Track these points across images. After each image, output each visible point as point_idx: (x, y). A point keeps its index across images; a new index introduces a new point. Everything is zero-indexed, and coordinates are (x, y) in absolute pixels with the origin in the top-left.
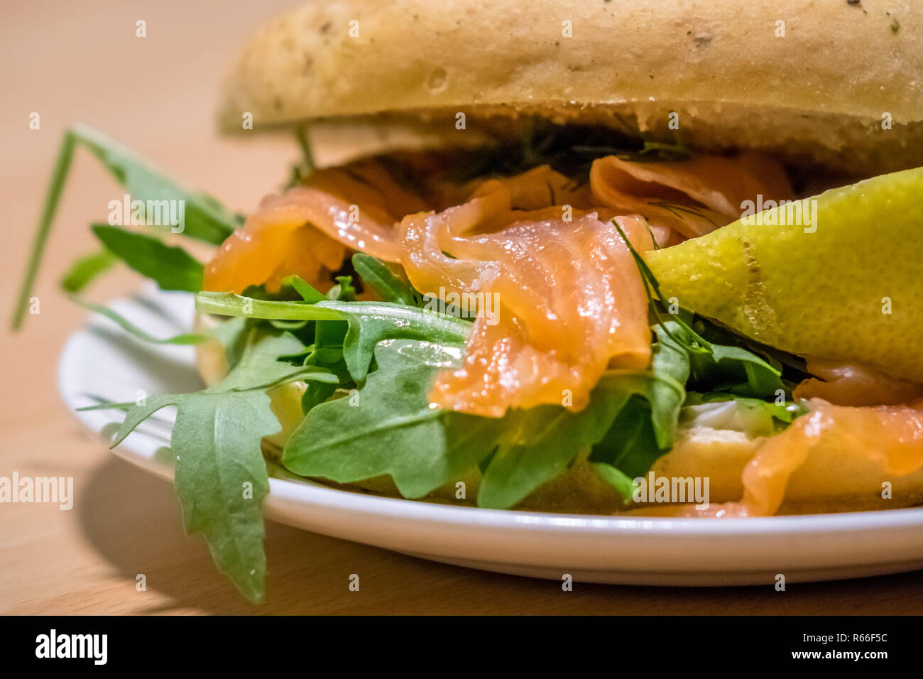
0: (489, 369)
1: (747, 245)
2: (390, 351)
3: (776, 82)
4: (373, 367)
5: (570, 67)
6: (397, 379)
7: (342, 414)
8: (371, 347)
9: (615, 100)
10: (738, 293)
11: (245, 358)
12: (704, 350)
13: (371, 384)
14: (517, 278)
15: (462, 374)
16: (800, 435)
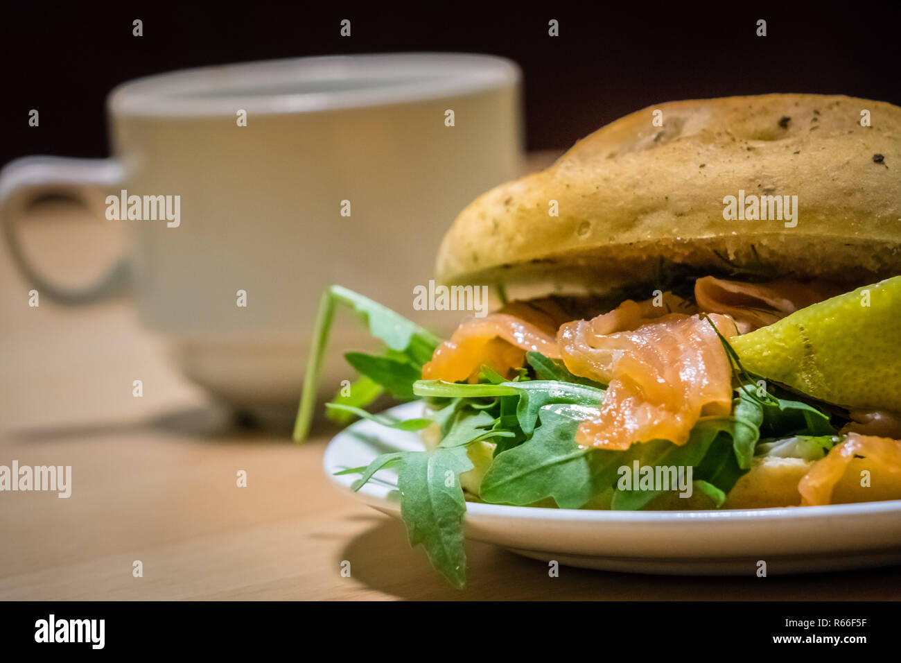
0: (618, 418)
1: (802, 329)
2: (550, 412)
3: (823, 217)
4: (538, 424)
5: (676, 214)
6: (555, 431)
7: (518, 457)
8: (536, 411)
9: (708, 235)
10: (797, 364)
11: (453, 429)
12: (774, 404)
13: (537, 435)
14: (636, 357)
15: (598, 422)
16: (838, 456)
